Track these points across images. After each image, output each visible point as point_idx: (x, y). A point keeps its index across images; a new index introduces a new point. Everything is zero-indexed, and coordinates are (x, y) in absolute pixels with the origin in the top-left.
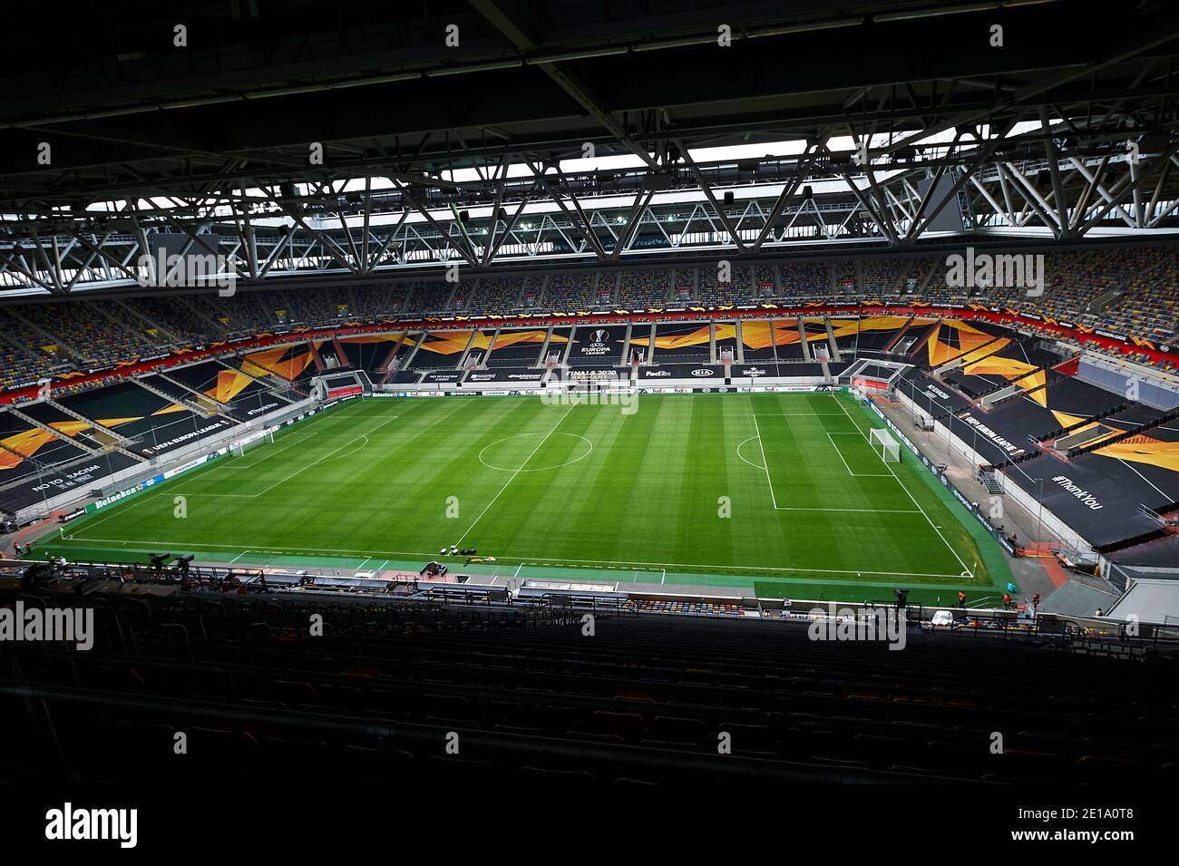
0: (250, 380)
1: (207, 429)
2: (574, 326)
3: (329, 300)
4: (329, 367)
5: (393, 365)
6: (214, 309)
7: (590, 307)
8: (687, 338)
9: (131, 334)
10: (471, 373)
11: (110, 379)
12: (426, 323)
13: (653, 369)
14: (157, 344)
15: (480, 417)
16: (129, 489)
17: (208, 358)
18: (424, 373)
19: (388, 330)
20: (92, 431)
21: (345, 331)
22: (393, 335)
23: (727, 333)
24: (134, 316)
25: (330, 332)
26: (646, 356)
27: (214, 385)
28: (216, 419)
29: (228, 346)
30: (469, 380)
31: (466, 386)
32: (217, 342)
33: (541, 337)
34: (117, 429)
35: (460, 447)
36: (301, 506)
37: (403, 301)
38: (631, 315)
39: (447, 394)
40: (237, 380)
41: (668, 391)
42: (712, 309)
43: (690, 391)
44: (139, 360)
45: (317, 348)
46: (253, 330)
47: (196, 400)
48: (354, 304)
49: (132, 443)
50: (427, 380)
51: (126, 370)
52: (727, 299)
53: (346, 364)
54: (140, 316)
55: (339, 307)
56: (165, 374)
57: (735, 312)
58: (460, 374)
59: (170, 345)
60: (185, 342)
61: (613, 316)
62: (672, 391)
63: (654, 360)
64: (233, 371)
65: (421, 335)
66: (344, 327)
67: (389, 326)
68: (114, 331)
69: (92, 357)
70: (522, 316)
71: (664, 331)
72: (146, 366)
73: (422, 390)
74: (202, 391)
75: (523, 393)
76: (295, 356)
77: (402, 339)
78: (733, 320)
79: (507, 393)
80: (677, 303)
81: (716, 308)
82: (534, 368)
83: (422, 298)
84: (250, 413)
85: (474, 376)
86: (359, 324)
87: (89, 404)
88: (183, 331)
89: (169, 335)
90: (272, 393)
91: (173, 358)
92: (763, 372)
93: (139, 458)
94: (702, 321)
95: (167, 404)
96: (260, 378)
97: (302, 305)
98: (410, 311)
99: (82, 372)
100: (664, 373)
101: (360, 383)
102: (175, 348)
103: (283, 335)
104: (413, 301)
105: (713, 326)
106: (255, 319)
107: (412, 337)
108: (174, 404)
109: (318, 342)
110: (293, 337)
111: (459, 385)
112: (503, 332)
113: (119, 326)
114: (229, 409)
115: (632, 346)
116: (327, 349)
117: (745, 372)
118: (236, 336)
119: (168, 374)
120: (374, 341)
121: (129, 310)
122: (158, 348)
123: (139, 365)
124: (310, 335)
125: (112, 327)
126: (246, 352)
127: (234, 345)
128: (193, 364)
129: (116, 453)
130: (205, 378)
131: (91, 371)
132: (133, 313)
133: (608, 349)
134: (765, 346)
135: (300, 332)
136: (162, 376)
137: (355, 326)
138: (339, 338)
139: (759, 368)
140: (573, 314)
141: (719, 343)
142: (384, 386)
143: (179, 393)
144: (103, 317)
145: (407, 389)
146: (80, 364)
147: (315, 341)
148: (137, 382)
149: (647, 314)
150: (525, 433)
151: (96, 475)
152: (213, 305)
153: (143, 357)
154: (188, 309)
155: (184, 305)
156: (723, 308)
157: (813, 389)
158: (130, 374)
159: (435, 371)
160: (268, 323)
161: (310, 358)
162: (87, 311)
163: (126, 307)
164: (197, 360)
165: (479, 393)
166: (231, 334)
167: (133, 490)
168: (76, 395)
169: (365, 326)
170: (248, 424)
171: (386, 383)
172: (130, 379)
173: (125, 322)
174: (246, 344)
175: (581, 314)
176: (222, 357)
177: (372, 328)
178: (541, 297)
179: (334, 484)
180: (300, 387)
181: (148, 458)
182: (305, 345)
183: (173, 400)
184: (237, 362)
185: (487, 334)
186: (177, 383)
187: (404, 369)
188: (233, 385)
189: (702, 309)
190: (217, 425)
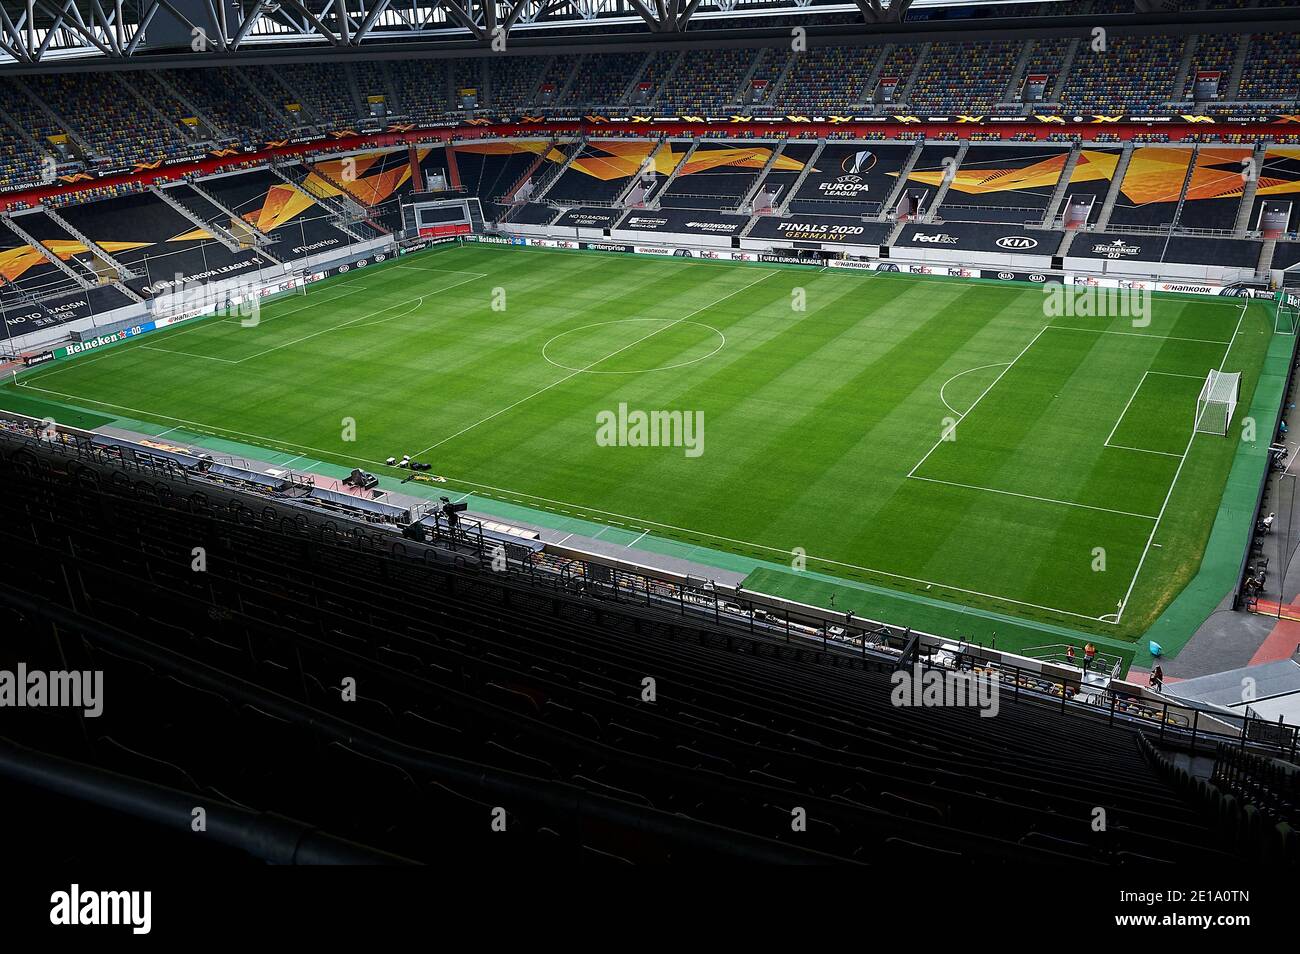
0: (312, 202)
1: (231, 268)
2: (821, 143)
3: (451, 81)
4: (430, 189)
5: (523, 192)
6: (282, 89)
7: (855, 106)
8: (1016, 174)
9: (161, 123)
10: (633, 214)
11: (127, 187)
12: (587, 126)
13: (928, 230)
14: (193, 139)
15: (600, 286)
16: (109, 335)
17: (263, 164)
18: (564, 210)
19: (532, 134)
20: (90, 256)
21: (468, 131)
22: (535, 143)
23: (1099, 168)
24: (171, 97)
25: (443, 134)
26: (927, 205)
27: (258, 205)
28: (248, 254)
29: (290, 149)
30: (625, 226)
31: (617, 235)
32: (274, 141)
33: (760, 158)
34: (119, 257)
35: (532, 327)
36: (275, 382)
37: (560, 85)
38: (925, 126)
39: (583, 246)
40: (292, 201)
41: (936, 271)
42: (1078, 119)
43: (976, 274)
44: (163, 162)
45: (420, 158)
46: (330, 124)
47: (229, 225)
48: (487, 88)
49: (133, 276)
50: (566, 221)
51: (149, 177)
52: (1116, 100)
53: (457, 187)
54: (180, 98)
55: (464, 92)
56: (197, 184)
57: (1125, 128)
58: (616, 214)
59: (210, 143)
60: (230, 140)
61: (892, 126)
62: (944, 272)
63: (940, 212)
64: (290, 186)
65: (577, 145)
66: (465, 126)
67: (534, 128)
68: (140, 116)
69: (106, 154)
70: (737, 119)
71: (977, 160)
72: (174, 171)
73: (551, 235)
74: (240, 213)
75: (696, 254)
76: (387, 169)
77: (547, 151)
78: (1119, 145)
79: (671, 252)
80: (1016, 105)
81: (1088, 118)
82: (731, 212)
83: (591, 81)
84: (296, 251)
85: (634, 220)
86: (487, 122)
87: (95, 220)
88: (231, 121)
89: (211, 127)
90: (336, 225)
91: (211, 162)
92: (1134, 251)
93: (135, 297)
94: (1058, 144)
95: (190, 227)
96: (326, 201)
97: (410, 86)
98: (567, 103)
99: (89, 174)
100: (946, 239)
101: (468, 219)
102: (215, 146)
103: (375, 135)
104: (575, 88)
105: (1076, 155)
106: (338, 107)
107: (561, 148)
108: (198, 228)
109: (423, 148)
110: (390, 139)
111: (607, 233)
112: (703, 147)
113: (150, 112)
114: (269, 241)
115: (910, 183)
116: (435, 161)
117: (1099, 248)
118: (306, 133)
119: (201, 185)
120: (506, 152)
121: (167, 87)
122: (193, 146)
123: (163, 169)
124: (414, 137)
125: (139, 113)
126: (318, 158)
127: (301, 147)
128: (240, 172)
129: (111, 287)
130: (247, 194)
131: (101, 174)
132: (171, 92)
133: (866, 188)
134: (1163, 199)
135: (398, 132)
136: (194, 187)
137: (481, 126)
138: (457, 143)
139: (1129, 241)
140: (821, 119)
141: (1073, 188)
142: (501, 226)
143: (208, 214)
144: (131, 97)
145: (530, 233)
146: (88, 162)
147: (420, 147)
148: (160, 194)
149: (953, 125)
150: (643, 317)
151: (81, 313)
152: (282, 82)
153: (170, 157)
154: (246, 90)
155: (242, 82)
156: (1101, 119)
157: (1215, 291)
158: (153, 182)
159: (578, 207)
160: (355, 115)
161: (408, 173)
162: (113, 88)
163: (164, 83)
164: (245, 167)
165: (630, 249)
166: (299, 129)
167: (114, 338)
168: (82, 205)
169: (497, 128)
170: (288, 266)
171: (504, 221)
172: (152, 188)
173: (158, 106)
174: (318, 146)
175: (836, 119)
176: (281, 165)
177: (508, 130)
178: (776, 87)
179: (335, 359)
180: (378, 218)
181: (144, 298)
182: (405, 152)
183: (198, 222)
184: (299, 174)
185: (677, 148)
186: (211, 200)
187: (537, 201)
188: (285, 207)
189: (1059, 120)
190: (247, 263)
